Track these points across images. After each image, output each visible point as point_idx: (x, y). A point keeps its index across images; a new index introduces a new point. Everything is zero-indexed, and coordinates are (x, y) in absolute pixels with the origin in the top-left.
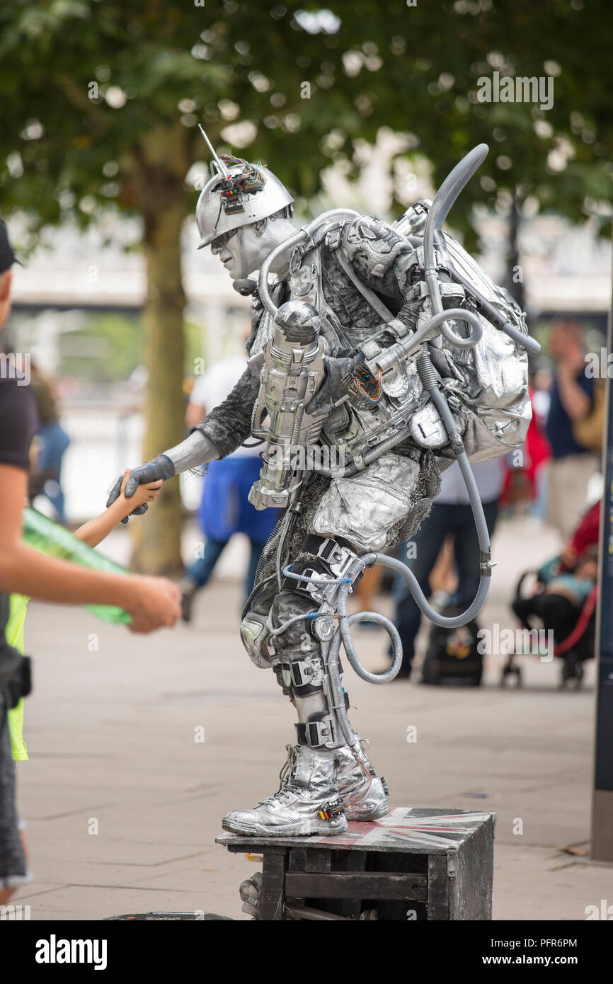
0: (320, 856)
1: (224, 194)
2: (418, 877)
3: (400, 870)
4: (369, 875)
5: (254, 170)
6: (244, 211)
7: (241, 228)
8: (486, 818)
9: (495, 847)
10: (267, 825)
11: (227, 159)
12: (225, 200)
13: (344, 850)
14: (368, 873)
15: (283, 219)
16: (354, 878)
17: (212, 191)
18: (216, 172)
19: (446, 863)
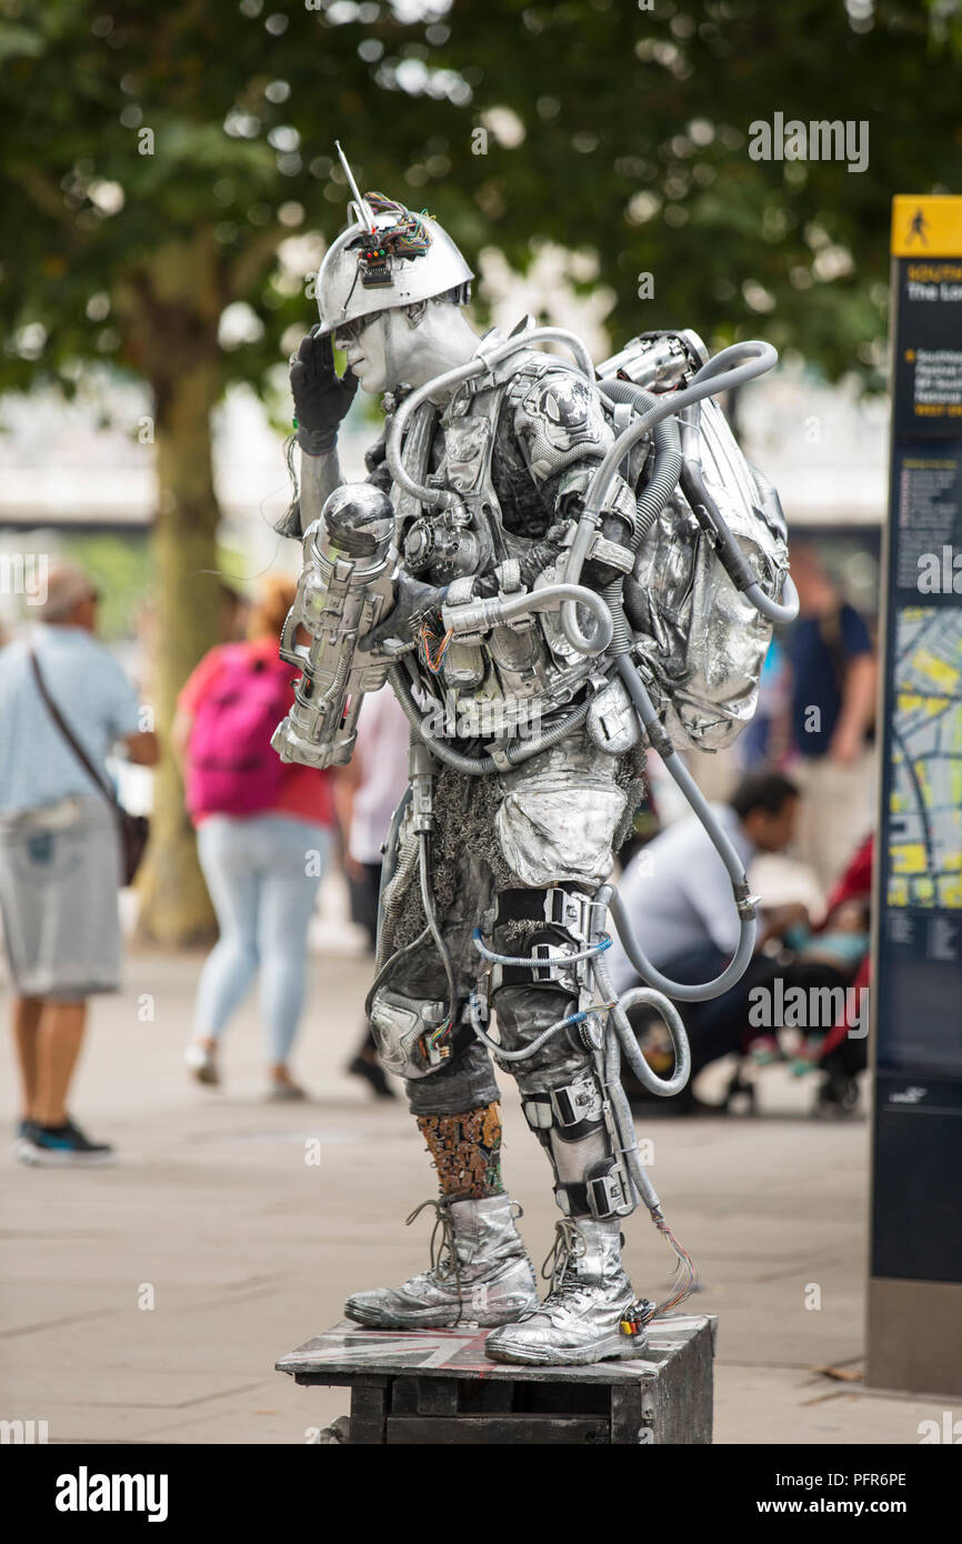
0: (441, 1389)
1: (363, 255)
2: (596, 1421)
3: (566, 1410)
4: (517, 1419)
5: (415, 222)
6: (392, 285)
7: (387, 311)
8: (702, 1324)
9: (716, 1369)
10: (562, 1347)
11: (375, 200)
12: (364, 265)
13: (477, 1380)
14: (515, 1414)
15: (452, 305)
16: (495, 1423)
17: (347, 249)
18: (355, 219)
19: (639, 1398)
